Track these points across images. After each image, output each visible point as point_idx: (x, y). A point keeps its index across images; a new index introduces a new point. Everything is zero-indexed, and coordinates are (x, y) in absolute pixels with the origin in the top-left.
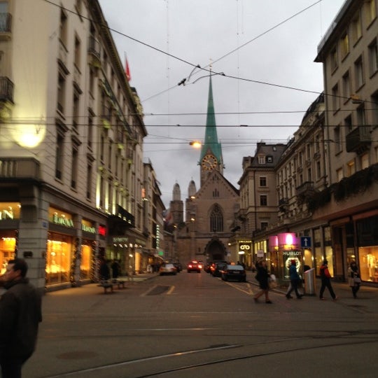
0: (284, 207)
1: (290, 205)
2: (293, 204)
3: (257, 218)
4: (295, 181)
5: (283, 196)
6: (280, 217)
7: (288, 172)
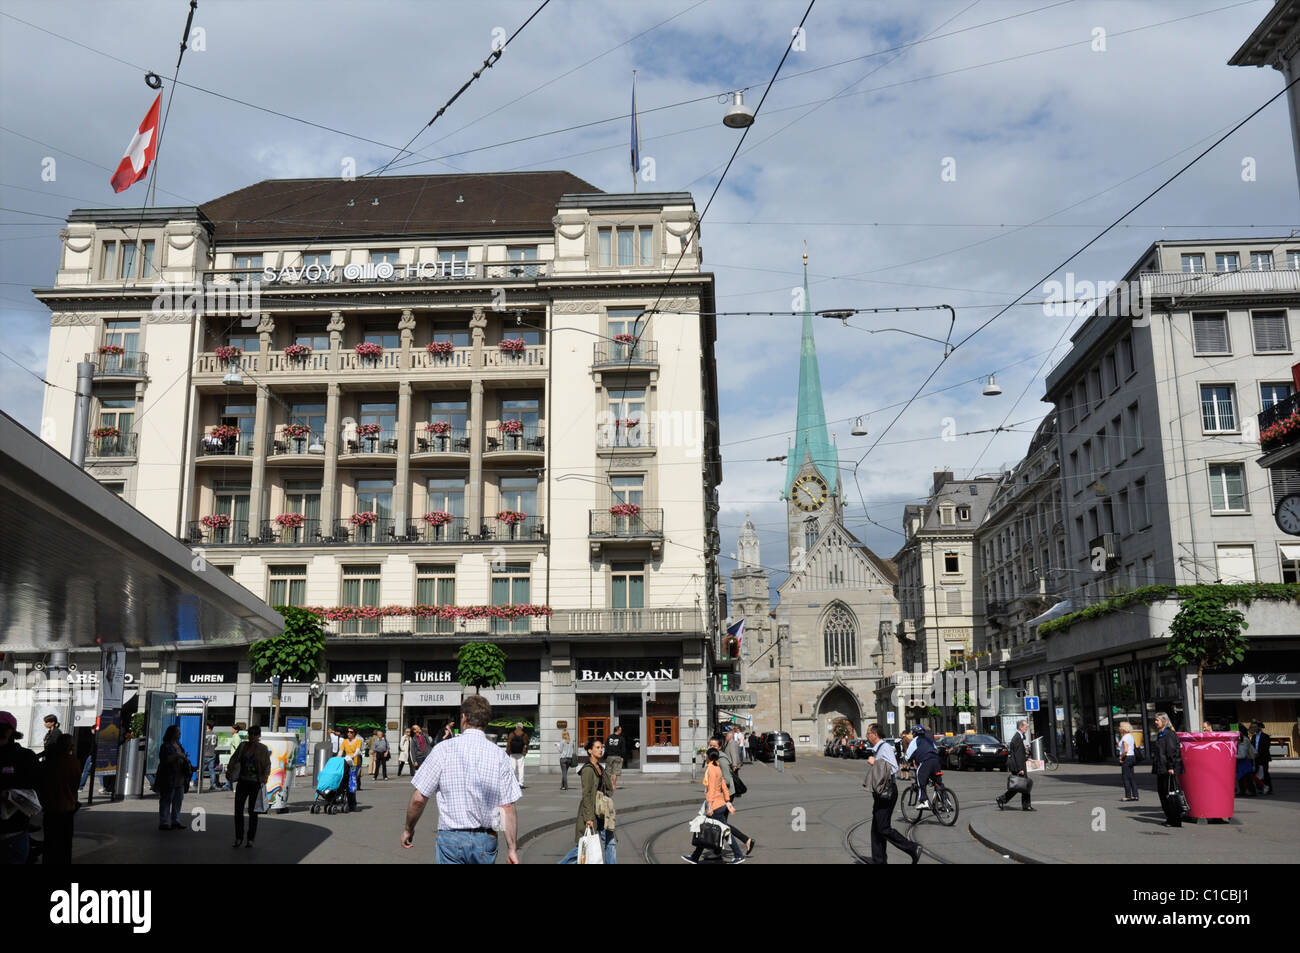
0: (999, 621)
1: (1010, 616)
2: (1017, 614)
3: (941, 640)
4: (1020, 568)
5: (995, 595)
6: (990, 638)
7: (1004, 546)
